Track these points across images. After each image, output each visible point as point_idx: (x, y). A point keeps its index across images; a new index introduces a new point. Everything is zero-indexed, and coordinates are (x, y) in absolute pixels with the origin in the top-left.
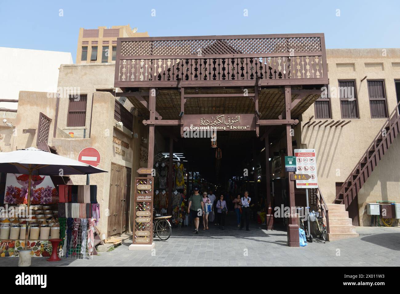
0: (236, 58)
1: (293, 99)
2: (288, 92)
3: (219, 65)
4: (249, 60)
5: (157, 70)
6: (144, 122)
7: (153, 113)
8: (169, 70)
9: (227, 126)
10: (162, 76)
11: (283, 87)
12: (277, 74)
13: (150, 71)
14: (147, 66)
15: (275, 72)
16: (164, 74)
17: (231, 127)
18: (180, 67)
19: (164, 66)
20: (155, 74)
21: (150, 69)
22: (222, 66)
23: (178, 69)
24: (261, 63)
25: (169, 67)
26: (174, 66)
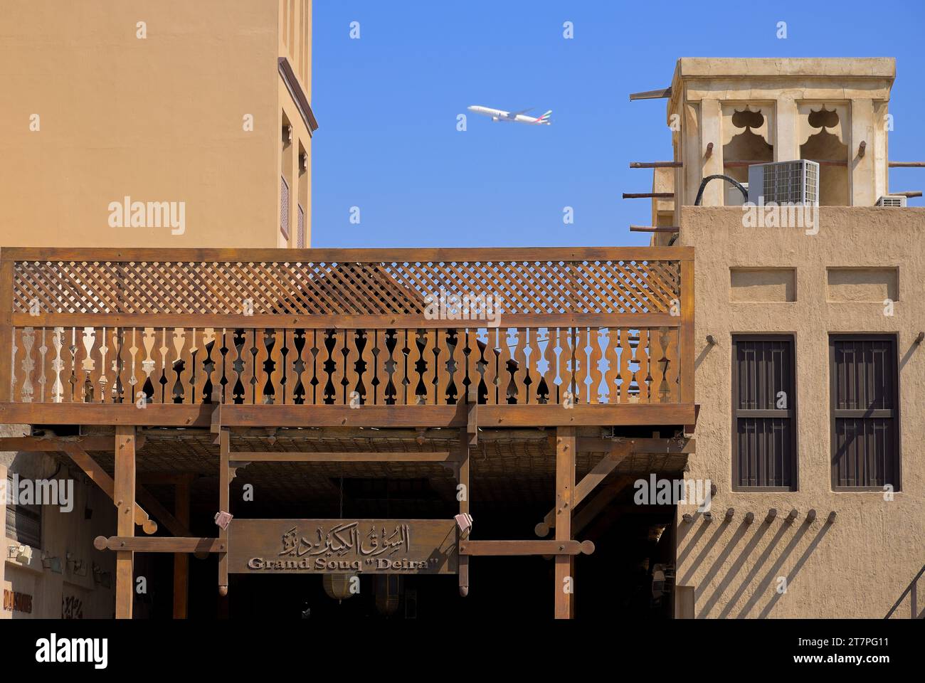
1: (579, 476)
2: (566, 448)
3: (345, 351)
4: (443, 336)
5: (139, 365)
6: (101, 542)
8: (179, 367)
9: (368, 560)
10: (157, 386)
11: (552, 430)
12: (535, 386)
13: (115, 368)
14: (103, 350)
15: (528, 381)
16: (163, 381)
17: (380, 561)
18: (216, 356)
19: (164, 350)
20: (133, 382)
21: (115, 362)
22: (354, 355)
23: (208, 362)
24: (482, 347)
25: (179, 358)
26: (194, 354)
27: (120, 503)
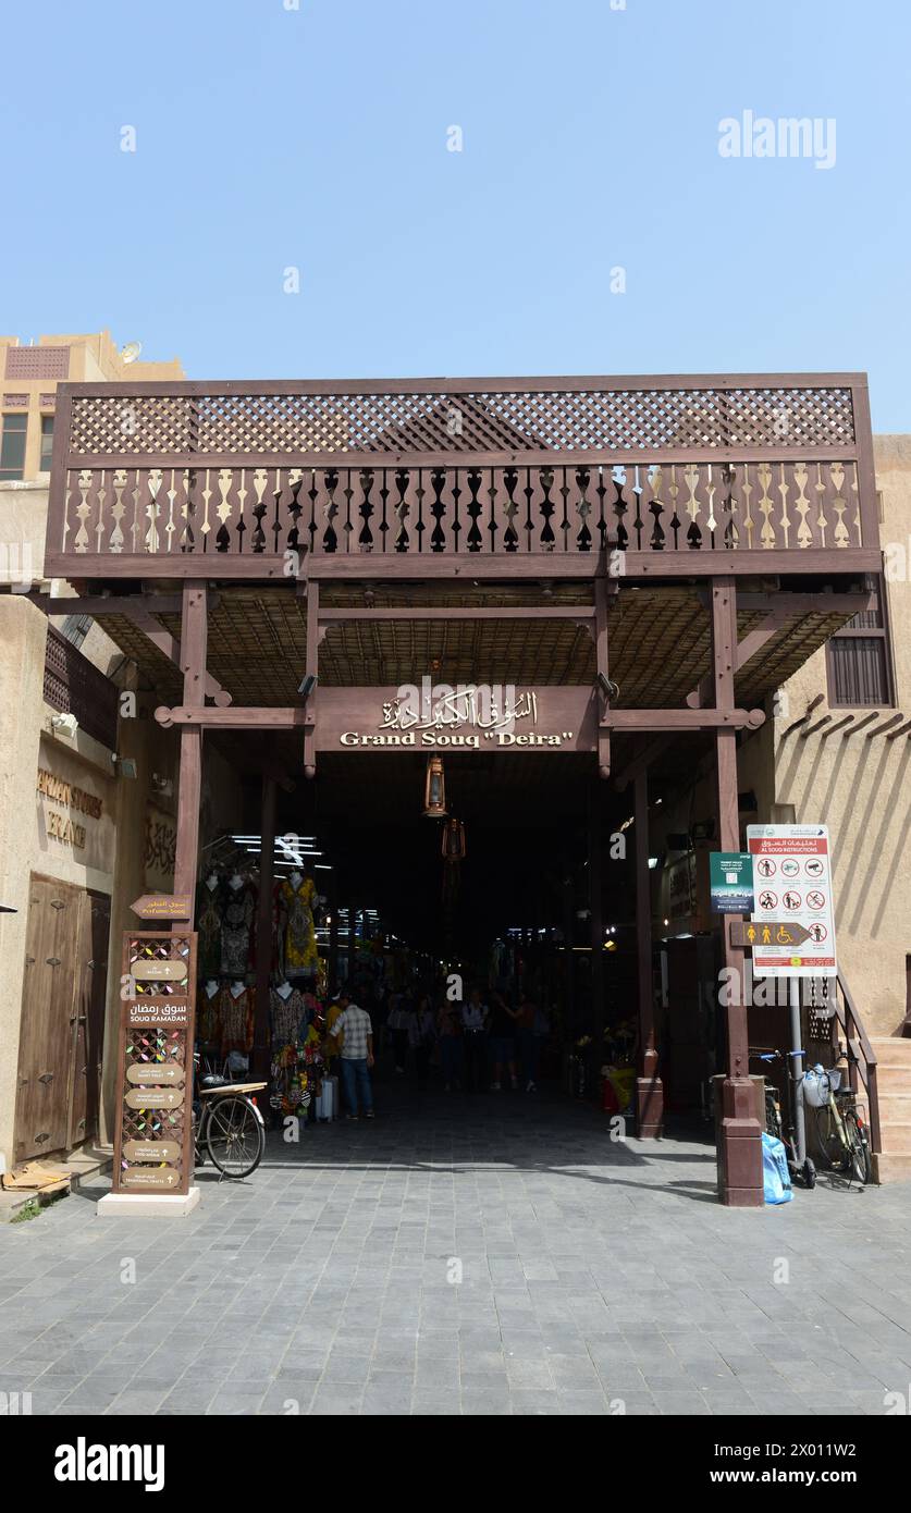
0: (521, 467)
1: (742, 631)
2: (725, 601)
3: (456, 493)
4: (572, 474)
5: (213, 511)
6: (162, 715)
7: (197, 681)
8: (260, 512)
9: (487, 735)
10: (234, 534)
11: (705, 582)
12: (683, 531)
13: (185, 514)
14: (172, 494)
15: (675, 524)
16: (241, 527)
17: (502, 735)
18: (303, 499)
19: (242, 494)
20: (206, 528)
21: (185, 507)
22: (466, 497)
23: (295, 507)
24: (619, 487)
25: (260, 501)
26: (278, 496)
27: (187, 669)
